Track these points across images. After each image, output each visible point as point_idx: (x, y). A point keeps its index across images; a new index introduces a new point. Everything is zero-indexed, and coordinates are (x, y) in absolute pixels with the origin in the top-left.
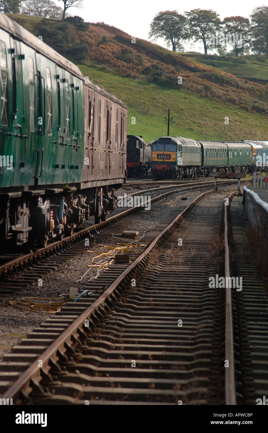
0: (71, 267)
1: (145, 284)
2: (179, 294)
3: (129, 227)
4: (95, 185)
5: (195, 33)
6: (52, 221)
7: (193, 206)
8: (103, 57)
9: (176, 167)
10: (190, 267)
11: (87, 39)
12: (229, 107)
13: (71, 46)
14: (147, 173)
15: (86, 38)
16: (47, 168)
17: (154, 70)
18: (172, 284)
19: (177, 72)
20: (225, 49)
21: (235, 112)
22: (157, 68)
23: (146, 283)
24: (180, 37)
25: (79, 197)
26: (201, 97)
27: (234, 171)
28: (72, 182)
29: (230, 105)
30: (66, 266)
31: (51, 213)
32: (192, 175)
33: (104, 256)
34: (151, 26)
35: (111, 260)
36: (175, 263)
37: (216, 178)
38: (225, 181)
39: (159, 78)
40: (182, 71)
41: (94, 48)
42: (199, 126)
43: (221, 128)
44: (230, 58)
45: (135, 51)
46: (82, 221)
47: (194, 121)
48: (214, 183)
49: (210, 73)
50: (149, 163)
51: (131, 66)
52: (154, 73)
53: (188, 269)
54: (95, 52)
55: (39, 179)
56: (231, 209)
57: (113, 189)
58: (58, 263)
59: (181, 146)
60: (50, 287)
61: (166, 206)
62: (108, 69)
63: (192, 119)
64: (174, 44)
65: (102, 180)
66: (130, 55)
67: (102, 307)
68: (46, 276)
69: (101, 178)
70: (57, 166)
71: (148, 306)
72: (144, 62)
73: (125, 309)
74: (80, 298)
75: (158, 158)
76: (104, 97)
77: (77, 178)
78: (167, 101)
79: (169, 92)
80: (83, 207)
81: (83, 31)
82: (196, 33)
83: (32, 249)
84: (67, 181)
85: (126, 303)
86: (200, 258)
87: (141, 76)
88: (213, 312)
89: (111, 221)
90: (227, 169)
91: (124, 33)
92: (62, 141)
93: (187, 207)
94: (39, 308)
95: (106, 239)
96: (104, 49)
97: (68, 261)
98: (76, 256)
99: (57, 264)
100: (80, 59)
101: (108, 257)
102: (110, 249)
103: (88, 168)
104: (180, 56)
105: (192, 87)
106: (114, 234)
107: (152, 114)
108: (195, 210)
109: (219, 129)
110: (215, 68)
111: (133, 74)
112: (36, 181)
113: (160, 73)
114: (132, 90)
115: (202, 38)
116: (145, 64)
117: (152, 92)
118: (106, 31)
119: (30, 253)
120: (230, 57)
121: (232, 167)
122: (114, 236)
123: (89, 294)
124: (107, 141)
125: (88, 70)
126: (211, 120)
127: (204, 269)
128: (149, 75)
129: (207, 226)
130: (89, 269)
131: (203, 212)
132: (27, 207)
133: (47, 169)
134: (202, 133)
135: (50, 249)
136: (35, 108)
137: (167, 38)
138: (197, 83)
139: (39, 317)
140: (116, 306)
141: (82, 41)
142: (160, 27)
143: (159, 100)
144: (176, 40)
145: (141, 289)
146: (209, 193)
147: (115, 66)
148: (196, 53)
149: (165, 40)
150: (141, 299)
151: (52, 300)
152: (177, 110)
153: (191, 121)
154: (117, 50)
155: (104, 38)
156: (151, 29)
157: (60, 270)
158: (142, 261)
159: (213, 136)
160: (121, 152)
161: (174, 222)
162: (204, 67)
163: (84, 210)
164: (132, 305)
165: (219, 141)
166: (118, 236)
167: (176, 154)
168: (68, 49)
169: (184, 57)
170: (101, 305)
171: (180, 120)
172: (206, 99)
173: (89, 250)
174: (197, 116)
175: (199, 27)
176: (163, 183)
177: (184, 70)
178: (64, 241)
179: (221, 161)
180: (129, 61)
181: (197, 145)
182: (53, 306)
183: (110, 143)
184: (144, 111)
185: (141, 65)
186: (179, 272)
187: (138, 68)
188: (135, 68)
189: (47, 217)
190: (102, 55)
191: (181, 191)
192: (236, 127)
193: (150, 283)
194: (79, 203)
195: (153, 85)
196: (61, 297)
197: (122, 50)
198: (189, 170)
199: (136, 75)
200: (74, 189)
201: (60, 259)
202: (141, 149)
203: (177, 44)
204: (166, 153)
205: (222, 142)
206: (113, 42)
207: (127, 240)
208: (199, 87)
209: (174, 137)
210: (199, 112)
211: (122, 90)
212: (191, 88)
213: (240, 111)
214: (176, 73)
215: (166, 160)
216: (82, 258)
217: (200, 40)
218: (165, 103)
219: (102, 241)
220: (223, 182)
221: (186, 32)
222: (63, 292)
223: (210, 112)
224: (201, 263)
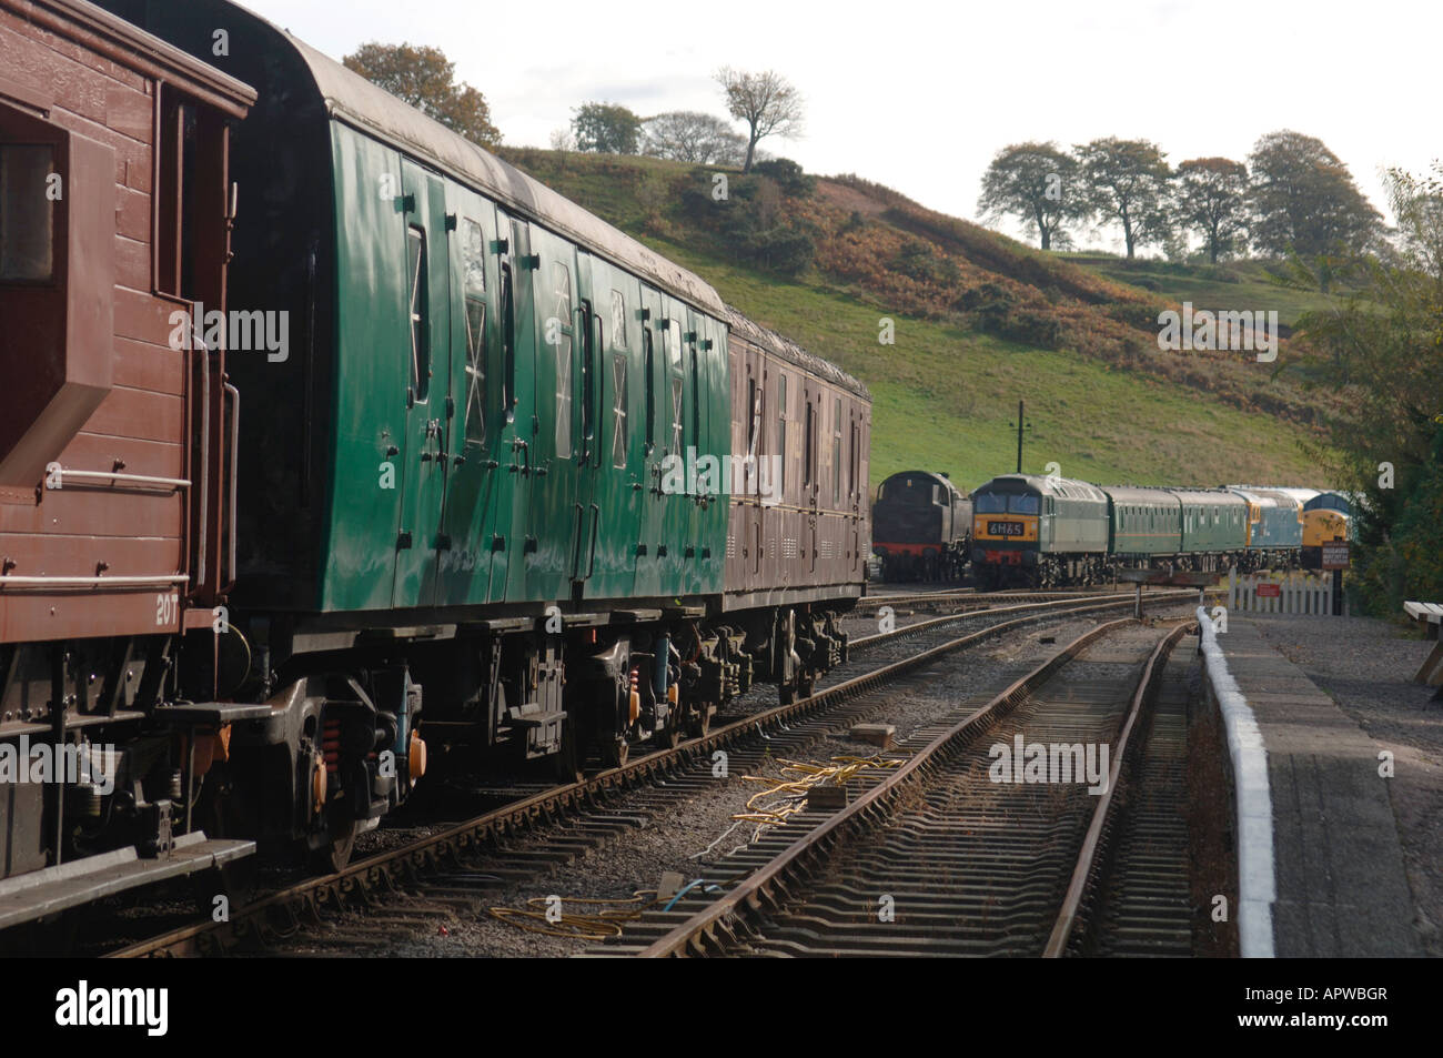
0: (687, 819)
1: (868, 866)
2: (953, 891)
3: (877, 714)
4: (767, 600)
5: (1102, 201)
6: (635, 696)
7: (1067, 657)
8: (854, 264)
9: (1040, 556)
10: (1008, 822)
11: (809, 218)
12: (1190, 396)
13: (769, 238)
14: (962, 572)
15: (809, 215)
16: (611, 555)
17: (988, 299)
18: (944, 865)
19: (1051, 305)
20: (1185, 245)
21: (1205, 409)
22: (996, 294)
23: (874, 862)
24: (1063, 212)
25: (721, 634)
26: (1114, 368)
27: (1197, 568)
28: (690, 593)
29: (1192, 392)
30: (673, 817)
31: (633, 675)
32: (1083, 577)
33: (789, 790)
34: (982, 183)
35: (800, 802)
36: (971, 809)
37: (1139, 584)
38: (1171, 595)
39: (1003, 320)
40: (1062, 301)
41: (829, 242)
42: (1109, 448)
43: (1166, 454)
44: (1196, 268)
45: (937, 250)
46: (728, 696)
47: (1094, 432)
48: (1134, 598)
49: (1139, 306)
50: (970, 546)
51: (926, 288)
52: (987, 307)
53: (1001, 825)
54: (832, 252)
55: (587, 584)
56: (1169, 668)
57: (831, 613)
58: (652, 808)
59: (1053, 500)
60: (614, 873)
61: (994, 658)
62: (865, 295)
63: (1090, 430)
64: (1046, 232)
65: (790, 589)
66: (923, 258)
67: (726, 924)
68: (610, 843)
69: (789, 583)
70: (642, 551)
71: (860, 922)
72: (962, 278)
73: (795, 930)
74: (680, 899)
75: (989, 533)
76: (796, 369)
77: (707, 580)
78: (1021, 382)
79: (1030, 356)
80: (734, 659)
81: (801, 197)
82: (1105, 201)
83: (580, 772)
84: (675, 588)
85: (801, 914)
86: (1037, 796)
87: (953, 314)
88: (1029, 938)
89: (826, 698)
90: (1180, 561)
91: (909, 202)
92: (658, 484)
93: (1047, 663)
94: (571, 927)
95: (803, 745)
96: (854, 243)
97: (683, 803)
98: (707, 789)
99: (650, 811)
100: (792, 271)
101: (797, 793)
102: (806, 773)
103: (746, 555)
104: (1059, 262)
105: (1090, 344)
106: (829, 733)
107: (983, 415)
108: (1071, 671)
109: (1163, 455)
110: (1151, 293)
111: (931, 310)
112: (578, 588)
113: (1003, 307)
114: (929, 353)
115: (1121, 216)
116: (964, 282)
117: (983, 356)
118: (863, 197)
119: (577, 781)
120: (1196, 264)
121: (1193, 557)
122: (829, 737)
123: (708, 889)
124: (805, 484)
125: (814, 299)
126: (1142, 431)
127: (1045, 826)
128: (975, 311)
129: (1089, 712)
130: (735, 825)
131: (1089, 675)
132: (557, 657)
133: (609, 557)
134: (1115, 466)
135: (636, 771)
136: (572, 396)
137: (1027, 215)
138: (1104, 333)
139: (562, 949)
140: (770, 920)
141: (797, 225)
142: (1007, 186)
143: (1001, 379)
144: (1050, 219)
145: (856, 878)
146: (1118, 626)
147: (883, 288)
148: (1105, 254)
149: (1023, 220)
150: (849, 905)
151: (612, 905)
152: (1048, 404)
153: (1087, 432)
154: (890, 247)
155: (855, 215)
156: (983, 192)
157: (653, 826)
158: (876, 802)
159: (1147, 474)
160: (852, 514)
161: (997, 700)
162: (1124, 291)
163: (735, 668)
164: (817, 919)
165: (1158, 488)
166: (838, 738)
167: (1039, 521)
168: (759, 244)
169: (1070, 265)
170: (722, 918)
171: (1058, 429)
172: (1127, 377)
173: (750, 774)
174: (1103, 420)
175: (1114, 185)
176: (1002, 598)
177: (1069, 298)
178: (680, 750)
179: (1161, 542)
180: (922, 275)
181: (1095, 497)
182: (610, 921)
183: (816, 489)
184: (961, 406)
185: (953, 285)
186: (975, 833)
187: (945, 293)
188: (938, 294)
189: (621, 686)
190: (849, 260)
191: (1043, 619)
192: (1207, 452)
193: (885, 862)
194: (722, 650)
195: (984, 339)
196: (636, 897)
197: (903, 247)
198: (1075, 565)
199: (940, 311)
200: (700, 610)
201: (660, 797)
202: (945, 508)
203: (1053, 229)
204: (1011, 518)
205: (1167, 490)
206: (881, 226)
207: (861, 748)
208: (1110, 344)
209: (1034, 476)
210: (1110, 410)
211: (903, 351)
212: (1087, 346)
213: (1219, 408)
214: (1048, 308)
215: (1011, 538)
216: (723, 796)
217: (1115, 220)
218: (1018, 386)
219: (790, 752)
220: (1166, 595)
221: (1079, 199)
222: (648, 885)
223: (1140, 409)
224: (1039, 809)
